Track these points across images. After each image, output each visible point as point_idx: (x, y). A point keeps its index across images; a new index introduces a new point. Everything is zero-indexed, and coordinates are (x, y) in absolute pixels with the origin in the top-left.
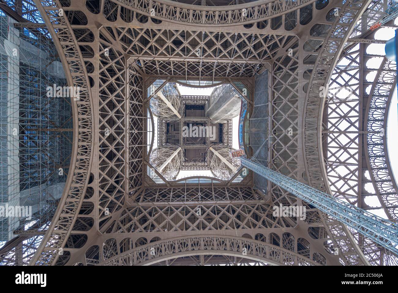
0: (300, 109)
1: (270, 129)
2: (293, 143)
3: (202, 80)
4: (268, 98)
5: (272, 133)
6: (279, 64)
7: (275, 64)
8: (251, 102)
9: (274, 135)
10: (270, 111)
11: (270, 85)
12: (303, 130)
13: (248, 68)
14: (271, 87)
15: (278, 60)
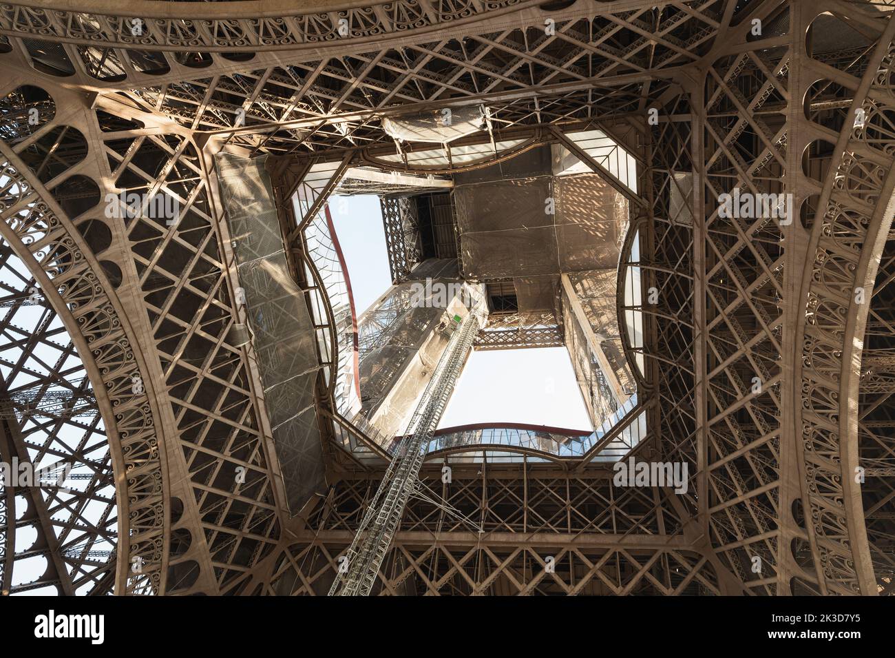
0: (177, 451)
1: (253, 364)
2: (171, 352)
3: (478, 466)
4: (276, 443)
5: (241, 353)
6: (264, 540)
7: (275, 534)
8: (326, 413)
9: (234, 350)
10: (263, 413)
11: (277, 480)
12: (152, 401)
13: (349, 515)
14: (273, 475)
15: (269, 548)
